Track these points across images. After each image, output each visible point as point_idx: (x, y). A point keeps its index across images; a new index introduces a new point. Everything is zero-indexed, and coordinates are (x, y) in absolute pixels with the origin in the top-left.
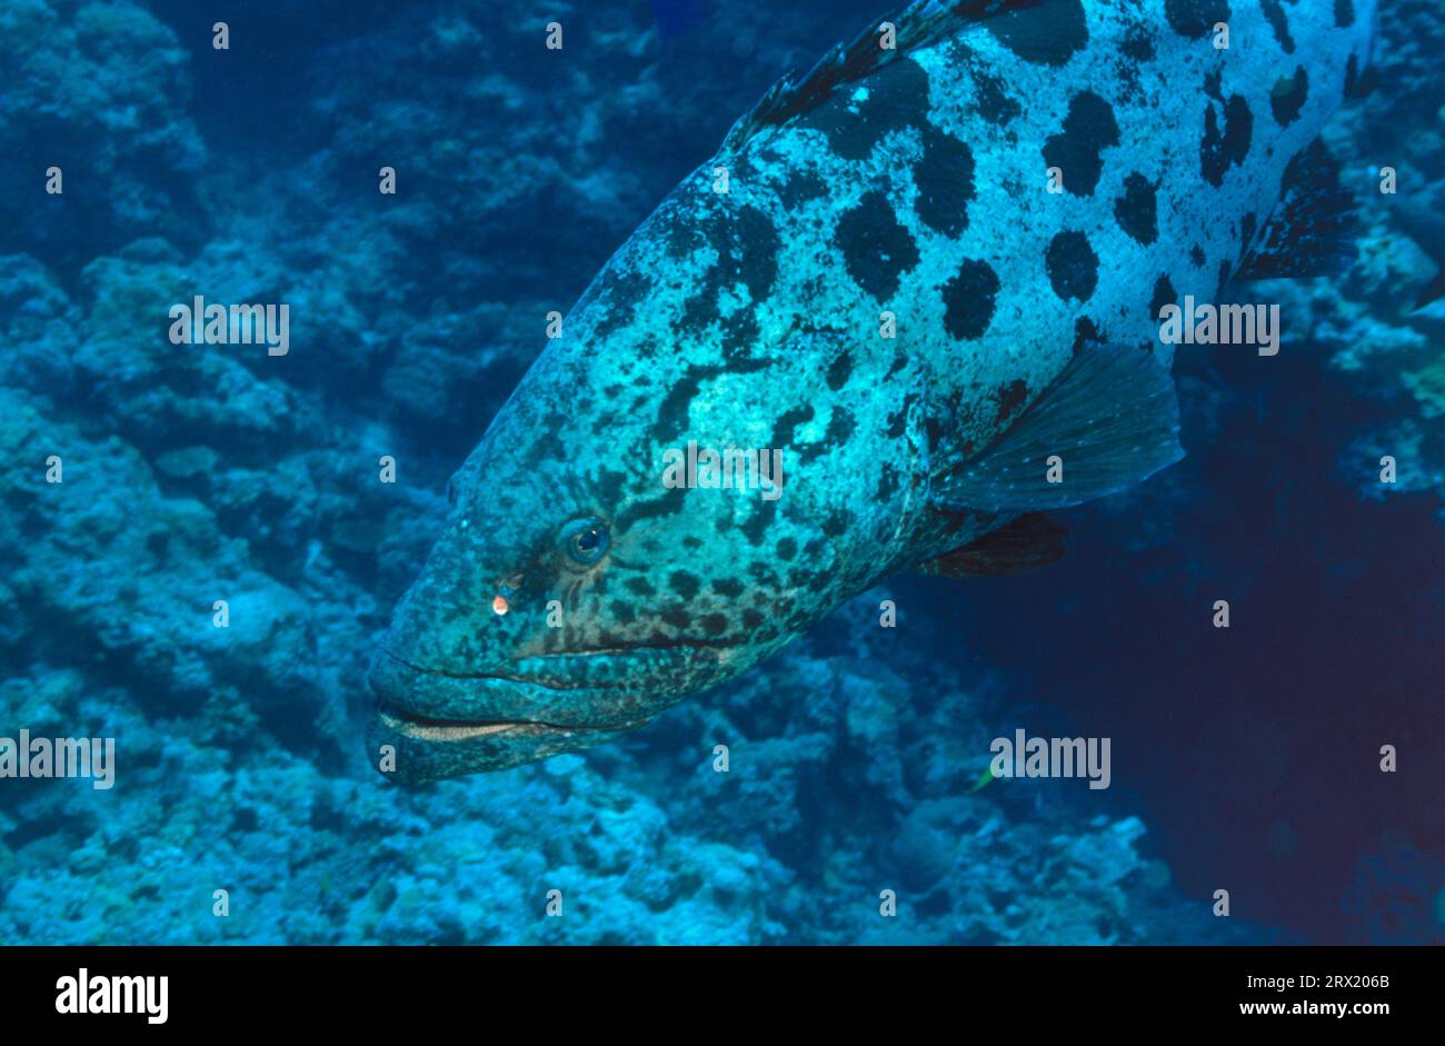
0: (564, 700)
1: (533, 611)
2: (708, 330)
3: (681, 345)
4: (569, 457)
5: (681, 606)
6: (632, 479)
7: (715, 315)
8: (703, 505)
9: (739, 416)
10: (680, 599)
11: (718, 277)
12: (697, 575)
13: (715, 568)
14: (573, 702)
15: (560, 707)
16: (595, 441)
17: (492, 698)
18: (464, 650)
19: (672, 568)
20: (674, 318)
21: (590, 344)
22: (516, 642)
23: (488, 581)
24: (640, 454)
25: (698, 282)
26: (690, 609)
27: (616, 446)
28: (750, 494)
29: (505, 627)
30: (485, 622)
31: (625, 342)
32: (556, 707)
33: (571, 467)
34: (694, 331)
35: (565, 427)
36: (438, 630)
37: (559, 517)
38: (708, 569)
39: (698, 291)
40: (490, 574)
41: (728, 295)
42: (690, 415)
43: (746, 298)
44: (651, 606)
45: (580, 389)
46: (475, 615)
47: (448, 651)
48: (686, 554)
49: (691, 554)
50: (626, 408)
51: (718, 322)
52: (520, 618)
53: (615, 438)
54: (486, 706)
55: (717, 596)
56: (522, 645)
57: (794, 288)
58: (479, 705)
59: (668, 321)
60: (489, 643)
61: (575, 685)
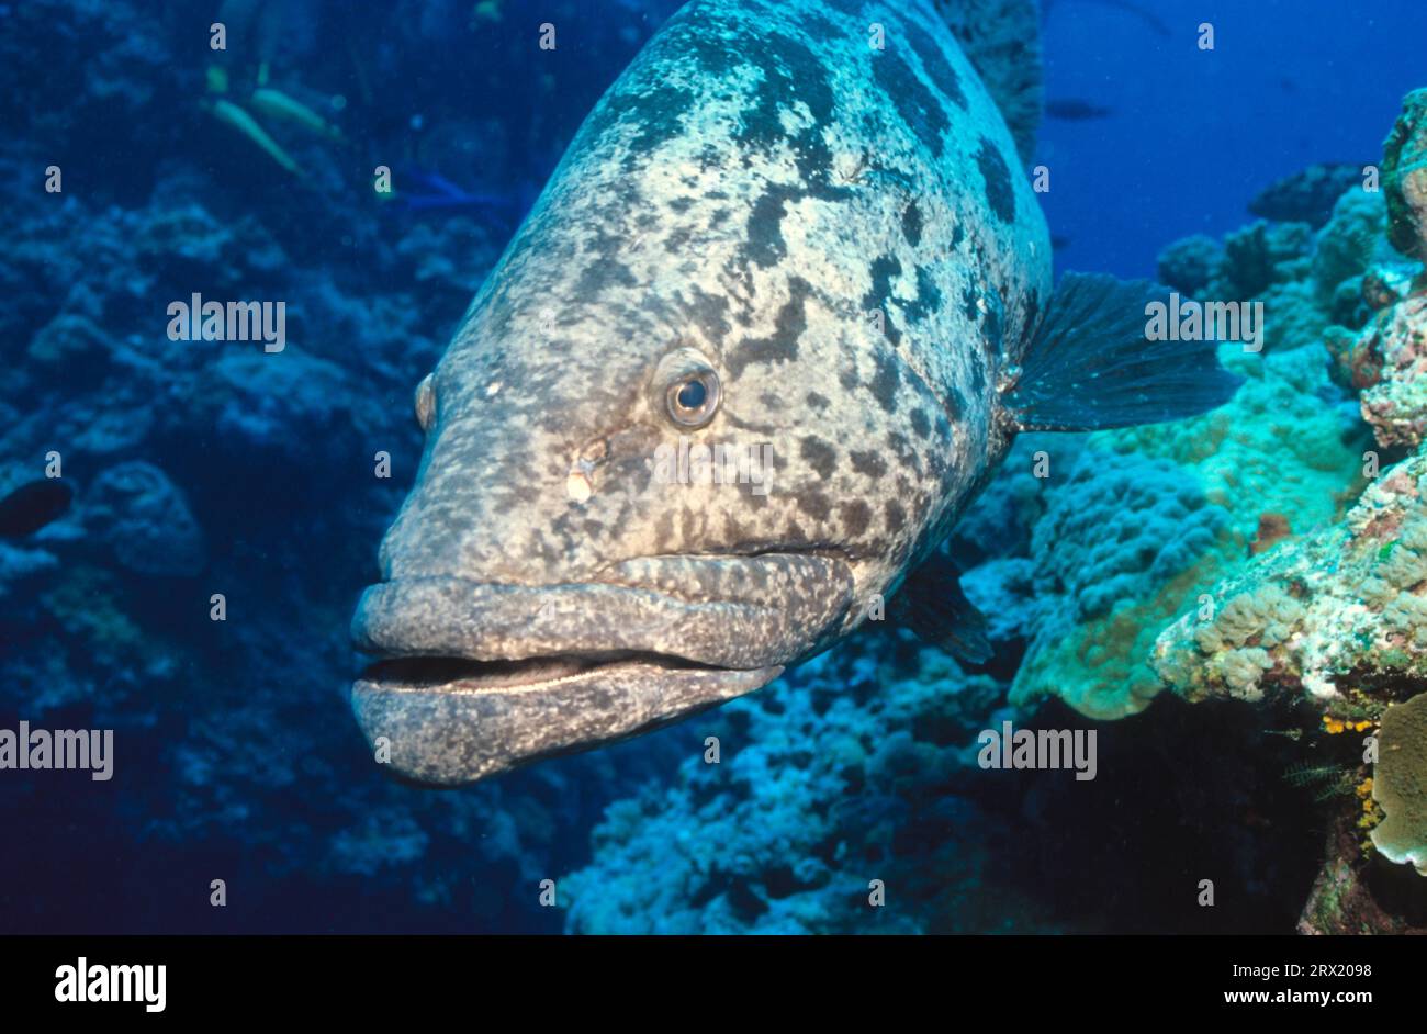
0: (700, 616)
1: (632, 488)
2: (777, 147)
3: (750, 159)
4: (642, 281)
5: (817, 485)
6: (735, 307)
7: (780, 132)
8: (820, 353)
9: (837, 249)
10: (815, 476)
11: (771, 94)
12: (831, 444)
13: (851, 437)
14: (712, 620)
15: (695, 627)
16: (674, 261)
17: (601, 608)
18: (540, 548)
19: (801, 432)
20: (734, 130)
21: (630, 160)
22: (615, 533)
23: (556, 449)
24: (739, 275)
25: (750, 97)
26: (827, 491)
27: (705, 265)
28: (870, 347)
29: (593, 515)
30: (559, 511)
31: (679, 153)
32: (688, 626)
33: (650, 291)
34: (762, 146)
35: (625, 249)
36: (490, 525)
37: (651, 347)
38: (843, 437)
39: (753, 105)
40: (558, 439)
41: (788, 111)
42: (784, 238)
43: (811, 120)
44: (785, 485)
45: (632, 206)
46: (543, 499)
47: (516, 553)
48: (813, 415)
49: (819, 416)
50: (703, 224)
51: (785, 141)
52: (614, 503)
53: (699, 255)
54: (594, 620)
55: (858, 475)
56: (625, 537)
57: (855, 119)
58: (582, 620)
59: (726, 132)
60: (575, 538)
61: (705, 599)
